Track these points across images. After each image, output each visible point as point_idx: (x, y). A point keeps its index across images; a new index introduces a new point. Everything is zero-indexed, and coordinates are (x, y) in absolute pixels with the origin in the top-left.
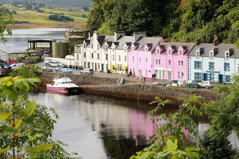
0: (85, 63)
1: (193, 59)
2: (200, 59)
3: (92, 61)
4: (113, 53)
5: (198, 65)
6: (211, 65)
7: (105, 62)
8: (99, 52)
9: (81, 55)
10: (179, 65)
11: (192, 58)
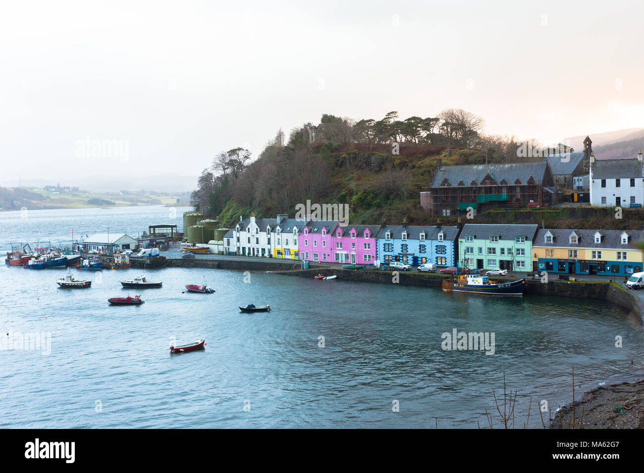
0: (239, 248)
1: (382, 242)
2: (391, 241)
3: (247, 246)
4: (277, 237)
5: (388, 248)
6: (404, 247)
7: (267, 247)
8: (258, 236)
9: (233, 241)
10: (366, 248)
11: (381, 240)
